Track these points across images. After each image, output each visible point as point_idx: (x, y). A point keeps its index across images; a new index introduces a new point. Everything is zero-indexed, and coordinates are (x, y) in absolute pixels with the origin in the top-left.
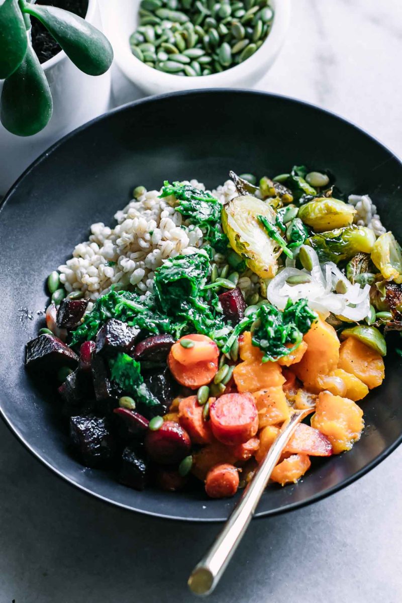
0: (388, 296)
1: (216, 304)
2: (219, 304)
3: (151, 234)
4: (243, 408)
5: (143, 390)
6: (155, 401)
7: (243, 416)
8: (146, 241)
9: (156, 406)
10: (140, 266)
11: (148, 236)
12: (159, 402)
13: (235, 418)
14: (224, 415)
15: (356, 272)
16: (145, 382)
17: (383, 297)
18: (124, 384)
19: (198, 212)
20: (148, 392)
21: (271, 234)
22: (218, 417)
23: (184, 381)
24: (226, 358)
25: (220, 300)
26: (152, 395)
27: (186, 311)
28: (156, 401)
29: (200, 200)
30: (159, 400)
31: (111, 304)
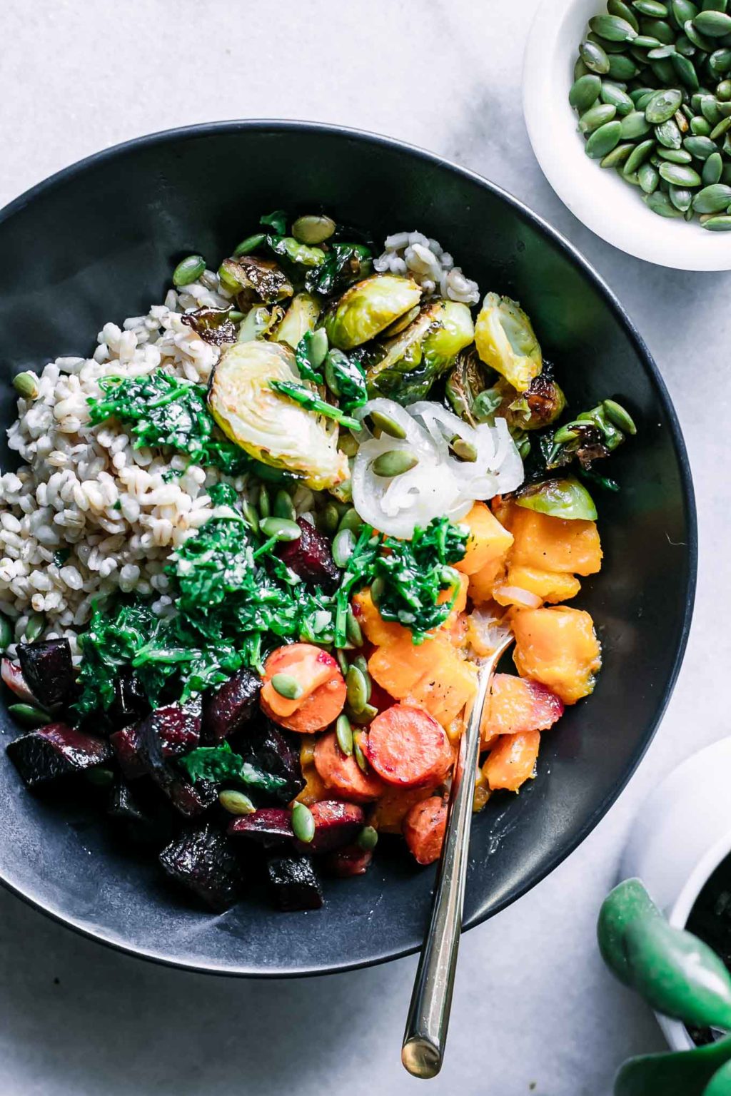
0: (533, 408)
1: (286, 575)
2: (290, 572)
3: (118, 507)
4: (417, 734)
5: (250, 773)
6: (278, 782)
7: (424, 747)
8: (115, 522)
9: (284, 788)
10: (126, 561)
11: (115, 515)
12: (285, 780)
13: (417, 759)
14: (397, 762)
15: (467, 400)
16: (246, 760)
17: (526, 413)
18: (216, 776)
19: (174, 433)
20: (262, 775)
21: (308, 405)
22: (390, 770)
23: (304, 728)
24: (346, 652)
25: (288, 564)
26: (270, 775)
27: (251, 621)
28: (280, 781)
29: (163, 405)
30: (284, 778)
31: (115, 648)
